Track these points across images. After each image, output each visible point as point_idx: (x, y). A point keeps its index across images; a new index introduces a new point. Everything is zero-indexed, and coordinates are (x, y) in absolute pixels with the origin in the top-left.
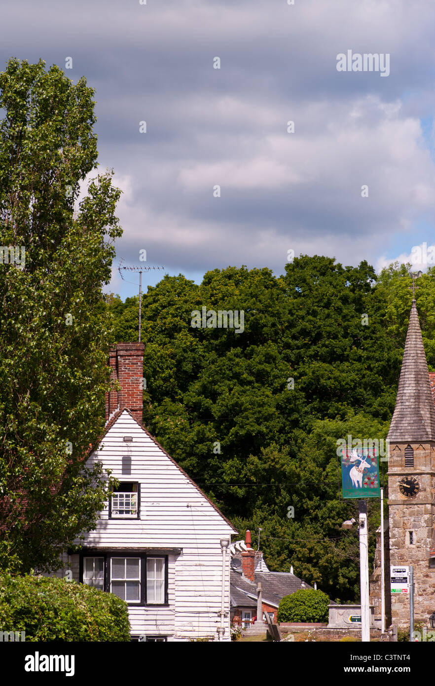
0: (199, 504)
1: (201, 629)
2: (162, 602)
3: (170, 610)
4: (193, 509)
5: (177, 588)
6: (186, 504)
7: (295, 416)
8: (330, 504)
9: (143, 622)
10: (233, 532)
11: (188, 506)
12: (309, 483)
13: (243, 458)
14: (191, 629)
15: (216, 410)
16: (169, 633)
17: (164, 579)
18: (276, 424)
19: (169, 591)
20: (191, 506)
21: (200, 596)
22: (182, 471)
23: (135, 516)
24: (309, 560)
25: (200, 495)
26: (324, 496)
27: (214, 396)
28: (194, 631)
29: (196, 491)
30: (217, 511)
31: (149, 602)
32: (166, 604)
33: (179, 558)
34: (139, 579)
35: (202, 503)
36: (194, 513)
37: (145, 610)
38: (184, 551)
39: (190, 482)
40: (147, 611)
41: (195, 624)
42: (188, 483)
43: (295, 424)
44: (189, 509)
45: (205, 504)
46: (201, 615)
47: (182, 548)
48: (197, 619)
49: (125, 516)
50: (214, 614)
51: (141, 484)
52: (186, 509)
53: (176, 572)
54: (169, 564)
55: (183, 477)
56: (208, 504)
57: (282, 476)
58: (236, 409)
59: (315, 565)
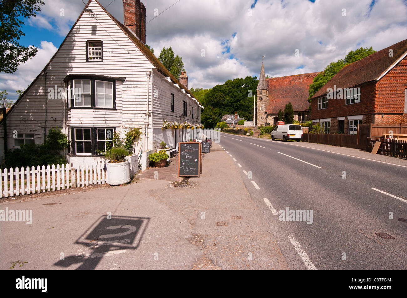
0: (135, 52)
1: (136, 123)
2: (112, 107)
3: (118, 112)
4: (131, 55)
5: (123, 100)
6: (127, 52)
7: (245, 97)
8: (249, 109)
9: (93, 119)
10: (154, 67)
11: (128, 53)
12: (247, 106)
13: (237, 103)
14: (131, 123)
15: (234, 96)
16: (117, 125)
17: (112, 94)
18: (242, 98)
19: (116, 102)
20: (130, 53)
21: (136, 104)
22: (125, 32)
23: (101, 60)
24: (246, 117)
25: (135, 46)
26: (249, 108)
27: (233, 94)
28: (133, 124)
29: (133, 44)
30: (145, 55)
31: (97, 107)
32: (114, 109)
33: (124, 83)
34: (90, 93)
35: (136, 51)
36: (132, 57)
37: (94, 111)
38: (127, 79)
39: (129, 39)
40: (95, 112)
41: (133, 120)
42: (128, 40)
43: (245, 98)
44: (129, 55)
45: (138, 52)
46: (136, 115)
47: (126, 77)
48: (134, 117)
49: (96, 60)
50: (144, 114)
51: (103, 42)
52: (128, 55)
53: (123, 91)
54: (116, 86)
55: (126, 36)
56: (140, 52)
57: (242, 105)
58: (236, 96)
59: (247, 117)
